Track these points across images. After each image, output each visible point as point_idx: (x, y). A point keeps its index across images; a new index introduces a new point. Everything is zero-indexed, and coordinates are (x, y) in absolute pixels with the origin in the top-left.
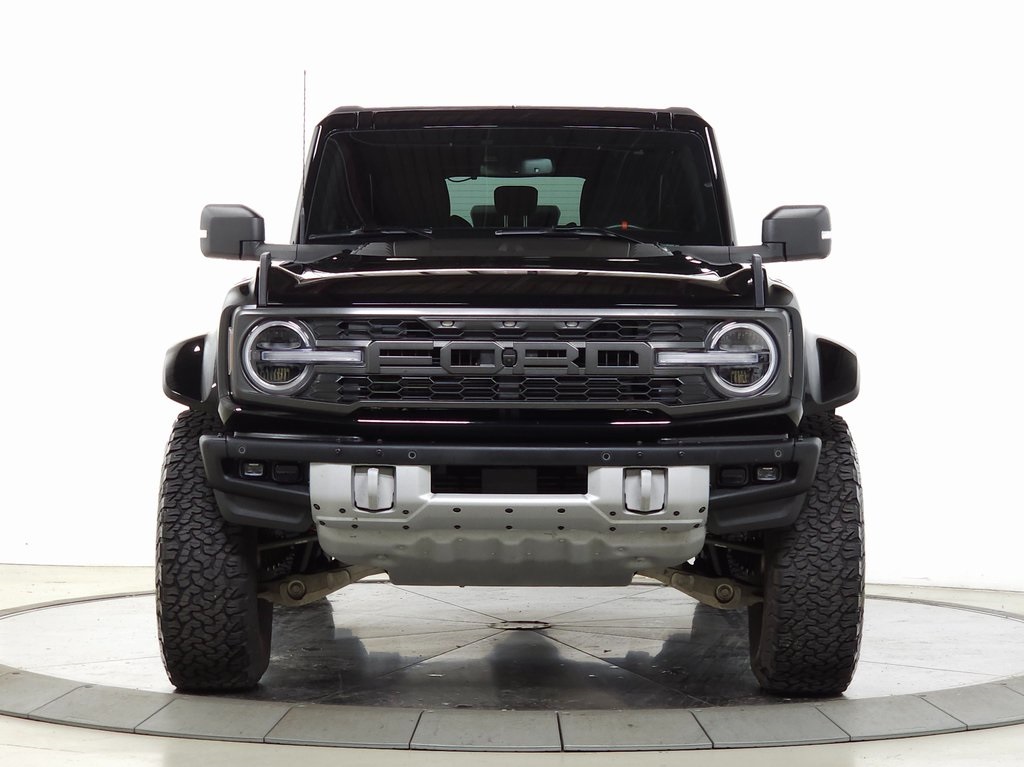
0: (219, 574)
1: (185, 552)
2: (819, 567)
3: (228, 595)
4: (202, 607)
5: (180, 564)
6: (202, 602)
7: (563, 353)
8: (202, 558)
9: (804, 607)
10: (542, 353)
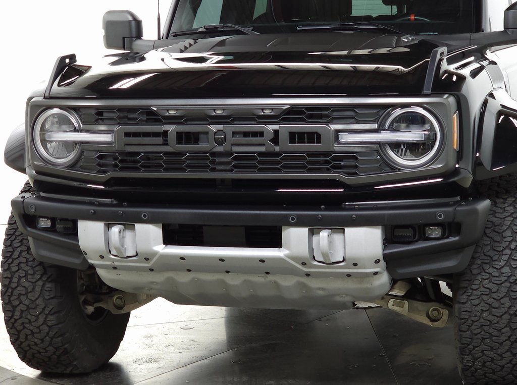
0: (39, 297)
1: (15, 280)
2: (490, 305)
3: (47, 312)
4: (30, 320)
5: (12, 288)
6: (29, 317)
7: (261, 134)
8: (27, 284)
9: (479, 336)
10: (246, 134)
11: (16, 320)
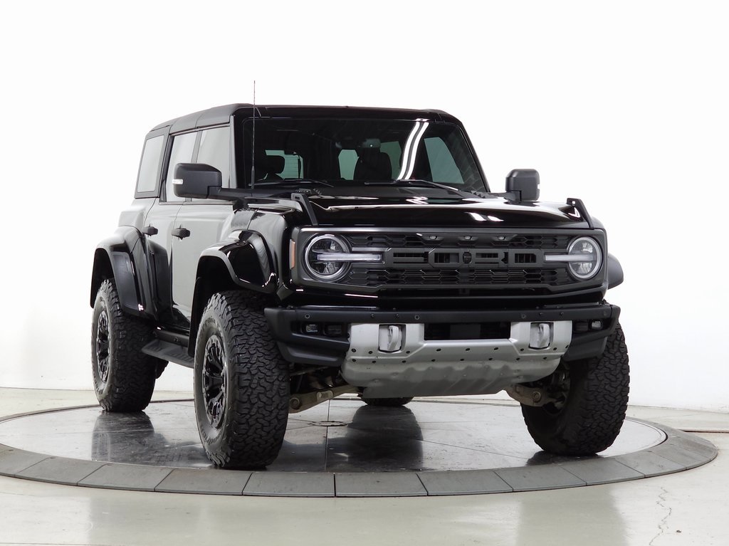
0: (276, 394)
1: (255, 381)
2: (610, 380)
3: (280, 407)
4: (264, 415)
5: (252, 388)
6: (264, 412)
7: (496, 255)
8: (266, 384)
9: (602, 403)
10: (484, 255)
11: (251, 416)
